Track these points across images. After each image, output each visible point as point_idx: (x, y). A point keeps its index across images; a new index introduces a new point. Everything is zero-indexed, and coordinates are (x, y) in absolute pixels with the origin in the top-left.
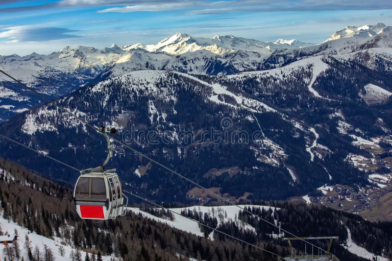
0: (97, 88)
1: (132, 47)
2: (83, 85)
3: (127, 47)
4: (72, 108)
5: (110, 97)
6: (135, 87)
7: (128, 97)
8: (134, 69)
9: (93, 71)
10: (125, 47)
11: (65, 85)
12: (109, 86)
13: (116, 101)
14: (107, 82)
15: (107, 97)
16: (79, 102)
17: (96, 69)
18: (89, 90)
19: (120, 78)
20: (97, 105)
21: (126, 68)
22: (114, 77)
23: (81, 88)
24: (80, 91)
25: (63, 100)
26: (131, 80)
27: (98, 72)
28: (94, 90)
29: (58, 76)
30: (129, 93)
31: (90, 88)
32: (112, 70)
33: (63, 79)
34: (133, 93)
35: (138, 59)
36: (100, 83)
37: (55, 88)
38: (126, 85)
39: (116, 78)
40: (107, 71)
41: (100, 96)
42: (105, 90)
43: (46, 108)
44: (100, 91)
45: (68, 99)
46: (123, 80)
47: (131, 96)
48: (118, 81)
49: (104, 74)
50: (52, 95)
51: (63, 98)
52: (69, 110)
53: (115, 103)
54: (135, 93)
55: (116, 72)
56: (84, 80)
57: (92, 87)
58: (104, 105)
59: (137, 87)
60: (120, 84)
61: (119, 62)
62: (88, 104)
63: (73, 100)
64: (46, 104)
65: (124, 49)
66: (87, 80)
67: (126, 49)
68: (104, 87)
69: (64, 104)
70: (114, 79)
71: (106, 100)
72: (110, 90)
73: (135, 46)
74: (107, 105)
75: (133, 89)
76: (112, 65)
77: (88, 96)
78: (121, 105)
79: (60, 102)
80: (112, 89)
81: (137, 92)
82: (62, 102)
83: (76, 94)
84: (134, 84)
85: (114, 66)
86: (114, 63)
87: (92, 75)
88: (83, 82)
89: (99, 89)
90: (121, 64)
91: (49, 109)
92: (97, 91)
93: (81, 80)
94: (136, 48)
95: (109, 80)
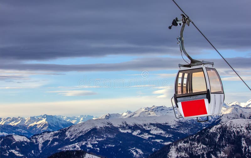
0: (213, 130)
1: (232, 104)
2: (204, 128)
3: (230, 103)
4: (198, 143)
5: (220, 135)
6: (234, 129)
7: (231, 136)
8: (234, 118)
9: (210, 118)
10: (229, 103)
11: (194, 127)
12: (220, 128)
13: (224, 139)
14: (219, 126)
15: (219, 136)
16: (203, 139)
17: (212, 117)
18: (208, 131)
19: (226, 123)
20: (213, 141)
21: (229, 117)
22: (222, 123)
23: (204, 129)
24: (203, 131)
25: (193, 137)
26: (232, 125)
27: (213, 119)
28: (211, 131)
29: (190, 121)
30: (231, 133)
31: (209, 130)
32: (221, 118)
33: (193, 123)
34: (233, 133)
35: (236, 112)
36: (215, 126)
37: (188, 129)
38: (229, 128)
39: (224, 123)
40: (218, 118)
41: (215, 134)
42: (217, 131)
43: (183, 142)
44: (215, 131)
45: (196, 136)
46: (228, 125)
47: (232, 135)
48: (225, 125)
49: (217, 121)
50: (186, 133)
51: (193, 136)
52: (196, 143)
53: (223, 140)
54: (235, 133)
55: (224, 119)
56: (205, 124)
57: (210, 129)
58: (217, 140)
59: (236, 129)
60: (226, 127)
61: (225, 113)
62: (208, 140)
63: (199, 137)
64: (183, 140)
65: (228, 105)
66: (207, 125)
67: (229, 105)
68: (217, 129)
69: (193, 140)
70: (222, 124)
71: (218, 137)
72: (220, 131)
73: (234, 103)
74: (219, 141)
75: (233, 131)
76: (221, 115)
77: (208, 135)
78: (226, 141)
79: (191, 138)
80: (222, 130)
81: (236, 133)
82: (192, 138)
83: (201, 133)
84: (234, 128)
85: (223, 115)
86: (222, 114)
87: (210, 121)
88: (205, 125)
89: (214, 130)
90: (226, 114)
91: (185, 142)
92: (213, 132)
93: (203, 124)
94: (235, 105)
95: (220, 124)
